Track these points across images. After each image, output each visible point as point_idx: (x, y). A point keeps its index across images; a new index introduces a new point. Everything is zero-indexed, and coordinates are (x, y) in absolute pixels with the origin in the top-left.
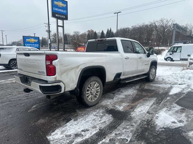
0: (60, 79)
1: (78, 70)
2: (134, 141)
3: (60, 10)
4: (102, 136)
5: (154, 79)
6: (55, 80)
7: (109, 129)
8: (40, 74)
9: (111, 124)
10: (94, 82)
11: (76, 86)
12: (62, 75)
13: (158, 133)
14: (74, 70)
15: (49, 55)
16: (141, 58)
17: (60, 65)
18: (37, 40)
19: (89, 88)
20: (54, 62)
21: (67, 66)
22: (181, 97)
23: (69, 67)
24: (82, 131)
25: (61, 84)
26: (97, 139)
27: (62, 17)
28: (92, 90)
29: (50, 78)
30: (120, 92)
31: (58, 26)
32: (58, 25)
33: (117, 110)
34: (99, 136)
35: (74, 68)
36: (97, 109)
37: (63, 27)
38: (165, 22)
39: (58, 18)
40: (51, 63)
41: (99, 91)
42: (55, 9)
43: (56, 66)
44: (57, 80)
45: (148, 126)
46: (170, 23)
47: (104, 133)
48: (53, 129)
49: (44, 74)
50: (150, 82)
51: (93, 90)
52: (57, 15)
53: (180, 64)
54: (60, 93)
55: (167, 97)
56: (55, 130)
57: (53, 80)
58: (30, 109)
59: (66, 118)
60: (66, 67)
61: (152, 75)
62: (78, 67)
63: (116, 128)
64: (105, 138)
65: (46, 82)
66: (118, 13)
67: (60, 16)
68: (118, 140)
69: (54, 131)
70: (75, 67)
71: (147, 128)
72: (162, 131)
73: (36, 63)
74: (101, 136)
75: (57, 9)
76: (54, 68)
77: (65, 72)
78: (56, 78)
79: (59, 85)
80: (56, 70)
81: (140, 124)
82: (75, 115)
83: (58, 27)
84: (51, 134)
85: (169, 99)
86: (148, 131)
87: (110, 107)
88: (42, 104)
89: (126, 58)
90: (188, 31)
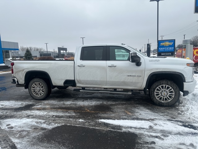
1: (23, 72)
12: (16, 74)
14: (21, 72)
16: (116, 66)
17: (15, 68)
18: (172, 43)
19: (34, 86)
41: (43, 91)
60: (17, 70)
89: (79, 66)
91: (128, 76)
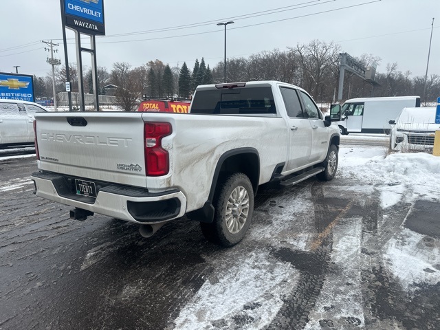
0: (177, 184)
1: (212, 160)
2: (374, 321)
3: (85, 10)
4: (300, 317)
5: (334, 175)
6: (168, 186)
7: (305, 298)
8: (124, 171)
9: (301, 284)
10: (239, 187)
11: (206, 199)
12: (182, 174)
13: (413, 297)
15: (156, 124)
16: (316, 128)
17: (178, 148)
18: (28, 84)
19: (230, 201)
20: (166, 141)
21: (192, 150)
22: (408, 213)
23: (195, 152)
24: (246, 307)
25: (180, 195)
26: (290, 323)
27: (90, 27)
28: (235, 206)
29: (156, 182)
30: (277, 207)
31: (81, 49)
32: (82, 46)
33: (297, 251)
34: (292, 317)
35: (204, 155)
36: (250, 251)
37: (93, 51)
38: (320, 48)
39: (80, 30)
40: (159, 144)
41: (246, 209)
42: (71, 6)
43: (169, 151)
44: (172, 185)
45: (383, 284)
46: (330, 52)
47: (299, 307)
48: (172, 309)
49: (138, 172)
50: (328, 182)
51: (237, 205)
52: (76, 22)
53: (362, 140)
54: (177, 217)
55: (380, 213)
56: (178, 311)
57: (164, 186)
58: (82, 260)
59: (189, 278)
60: (190, 153)
61: (331, 165)
62: (212, 152)
63: (318, 293)
64: (307, 321)
65: (144, 191)
66: (226, 24)
67: (85, 25)
68: (339, 322)
69: (176, 315)
70: (206, 151)
71: (382, 288)
72: (417, 292)
73: (111, 143)
74: (295, 317)
75: (76, 8)
76: (165, 156)
77: (187, 166)
78: (169, 181)
79: (177, 198)
80: (170, 160)
81: (364, 279)
82: (206, 268)
83: (82, 52)
84: (174, 324)
85: (387, 219)
86: (389, 296)
87: (277, 244)
88: (109, 247)
89: (292, 130)
90: (368, 69)
91: (322, 143)
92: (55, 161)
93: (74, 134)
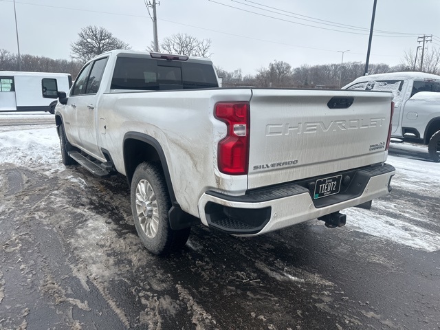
92: (292, 165)
93: (337, 119)
